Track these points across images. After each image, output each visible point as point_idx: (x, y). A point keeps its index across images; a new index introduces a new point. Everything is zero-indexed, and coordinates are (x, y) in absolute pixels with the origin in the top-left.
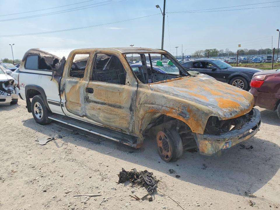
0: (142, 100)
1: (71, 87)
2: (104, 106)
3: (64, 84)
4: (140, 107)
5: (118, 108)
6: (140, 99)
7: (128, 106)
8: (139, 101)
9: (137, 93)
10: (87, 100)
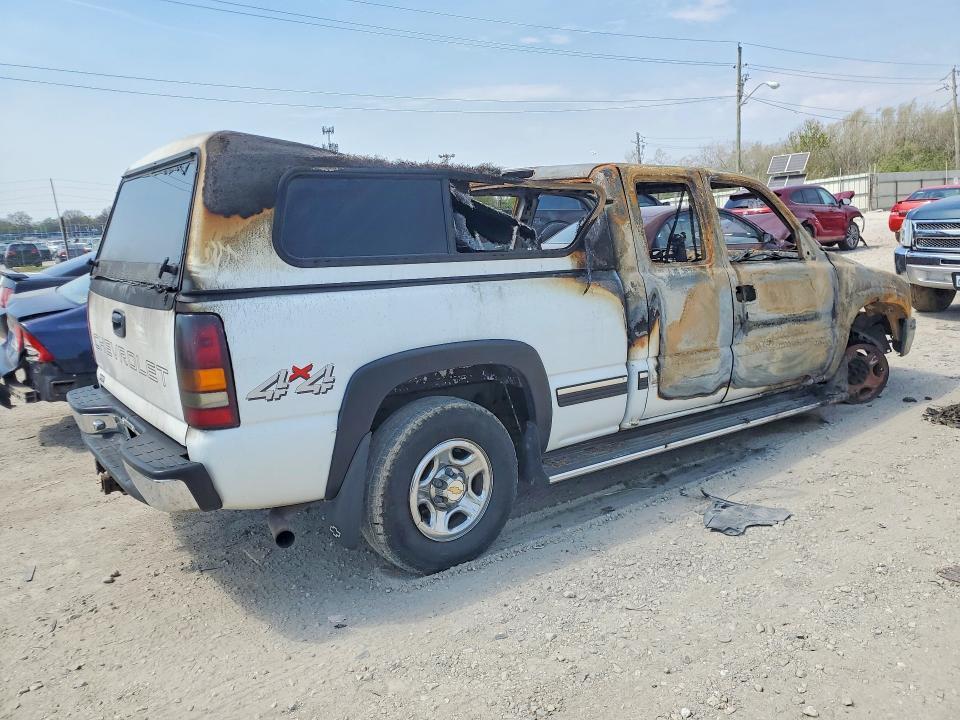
0: (851, 285)
1: (683, 297)
2: (783, 326)
3: (654, 295)
4: (850, 303)
5: (812, 319)
6: (847, 284)
7: (828, 308)
8: (847, 289)
9: (837, 273)
10: (743, 324)
